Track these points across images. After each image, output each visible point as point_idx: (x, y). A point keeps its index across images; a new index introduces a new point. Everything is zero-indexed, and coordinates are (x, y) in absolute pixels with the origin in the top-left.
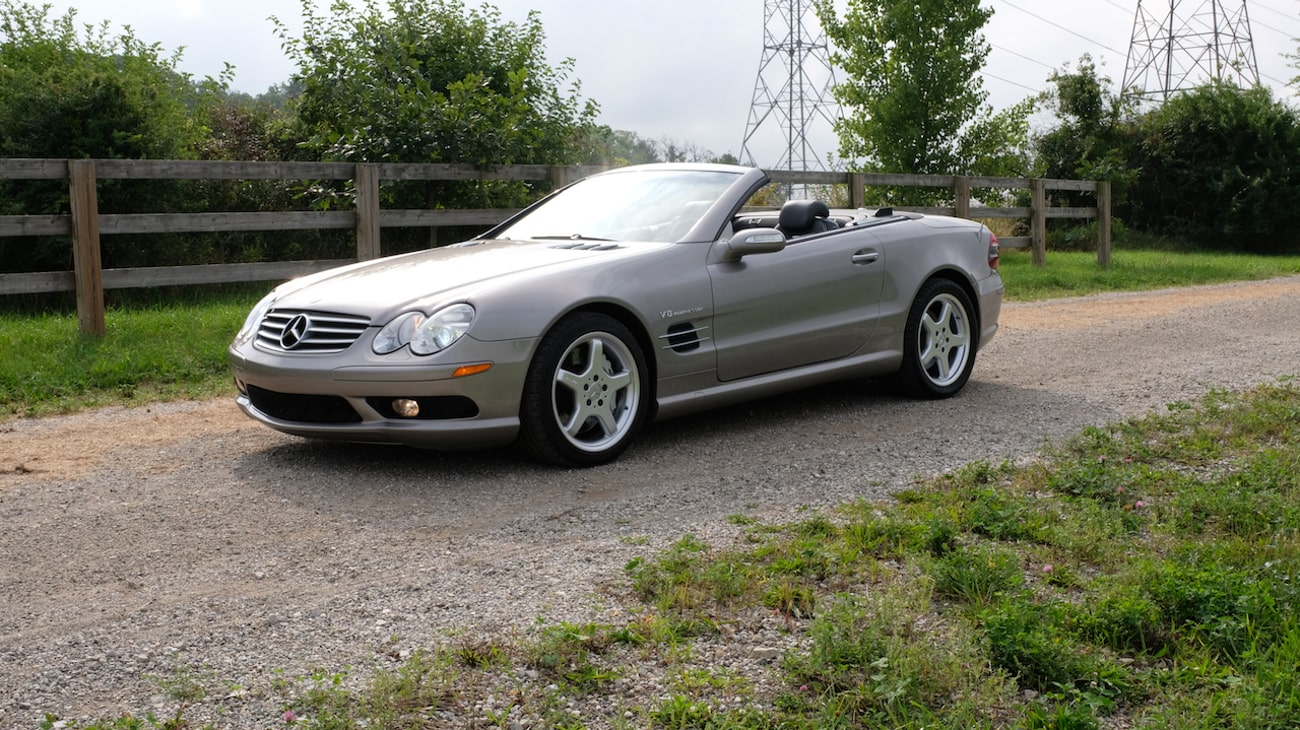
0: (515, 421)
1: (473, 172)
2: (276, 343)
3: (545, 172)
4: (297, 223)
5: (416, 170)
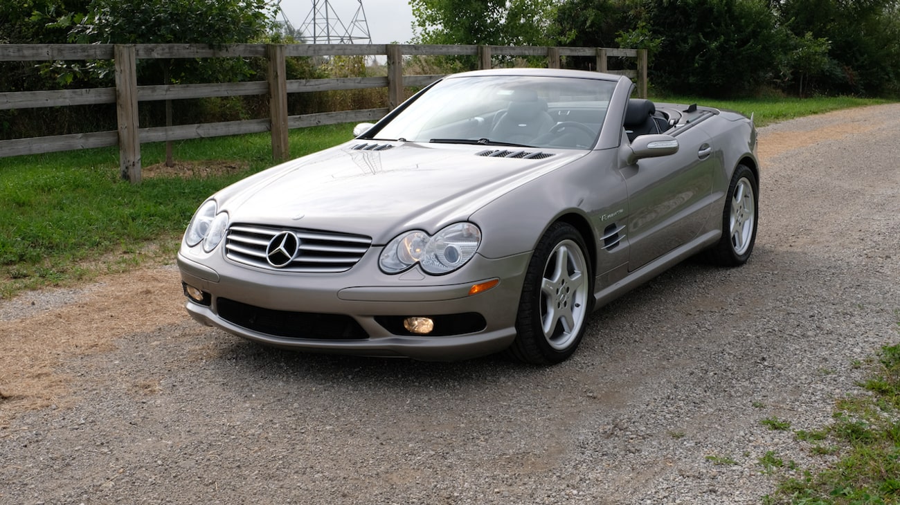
0: (512, 331)
1: (208, 51)
2: (262, 260)
3: (263, 49)
4: (68, 100)
5: (163, 49)
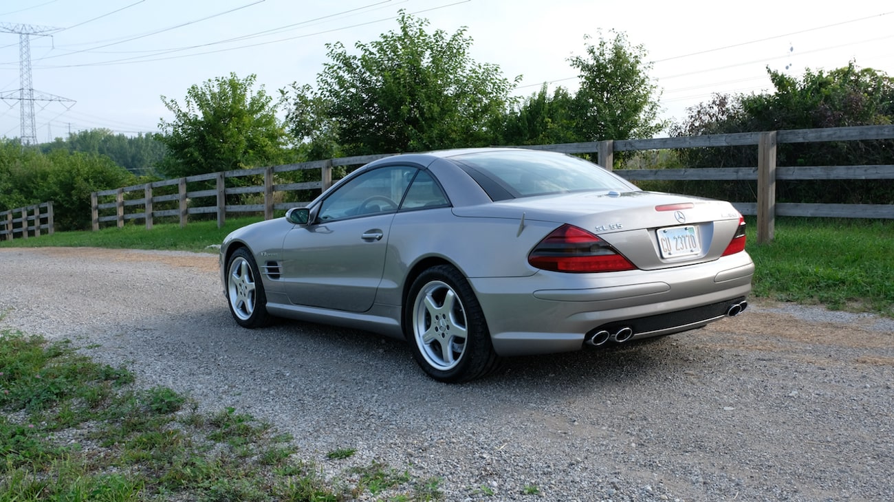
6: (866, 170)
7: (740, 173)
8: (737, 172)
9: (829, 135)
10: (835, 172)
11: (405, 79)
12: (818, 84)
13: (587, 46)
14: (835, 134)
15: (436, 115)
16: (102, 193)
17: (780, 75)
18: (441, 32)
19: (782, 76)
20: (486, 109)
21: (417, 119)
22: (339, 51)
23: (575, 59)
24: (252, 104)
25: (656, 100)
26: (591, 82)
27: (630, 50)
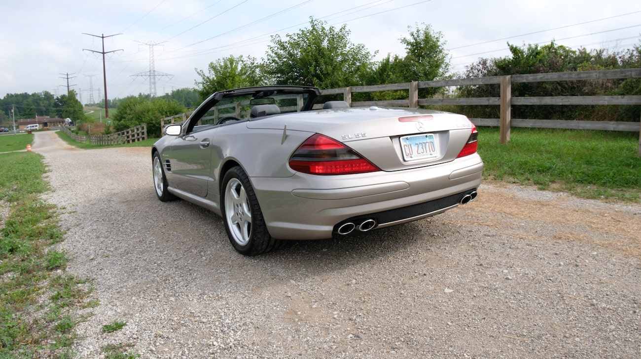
6: (562, 99)
7: (490, 101)
8: (489, 100)
9: (541, 78)
10: (544, 100)
11: (312, 53)
12: (535, 53)
13: (410, 32)
14: (544, 77)
15: (329, 72)
16: (166, 119)
17: (514, 47)
18: (333, 27)
19: (516, 48)
20: (358, 69)
21: (319, 74)
22: (278, 39)
23: (403, 39)
24: (241, 70)
25: (448, 62)
26: (412, 51)
27: (433, 34)
